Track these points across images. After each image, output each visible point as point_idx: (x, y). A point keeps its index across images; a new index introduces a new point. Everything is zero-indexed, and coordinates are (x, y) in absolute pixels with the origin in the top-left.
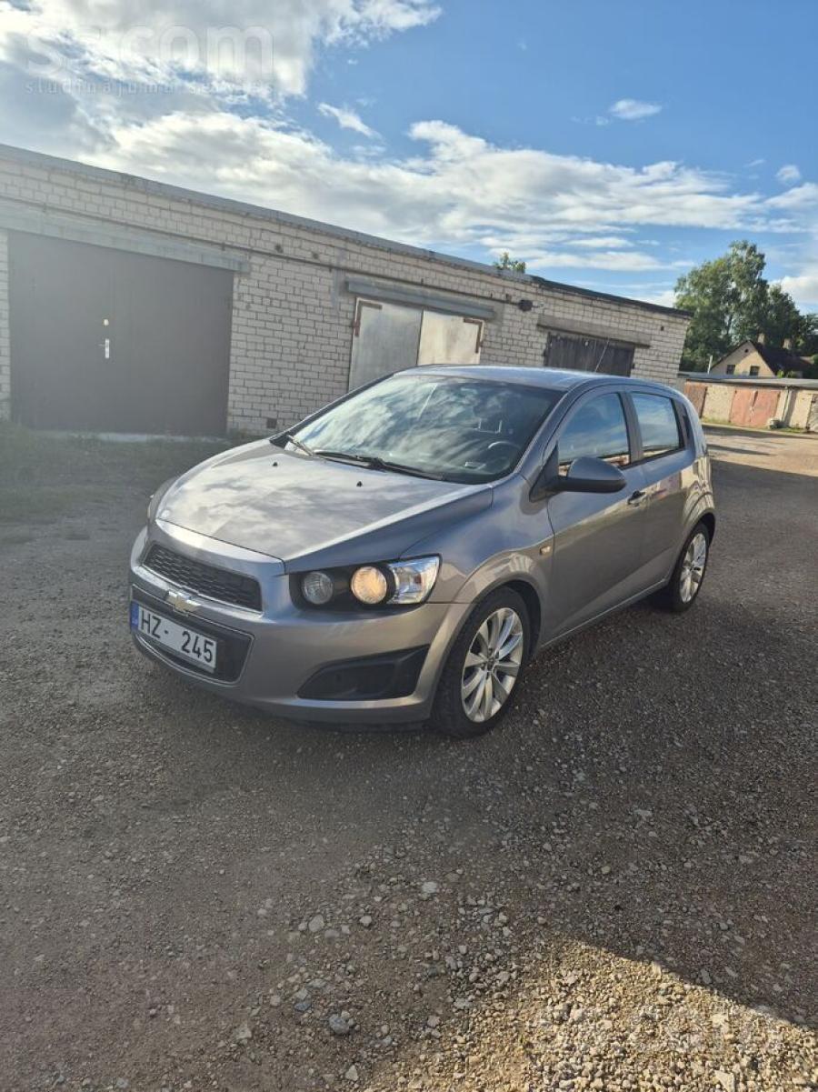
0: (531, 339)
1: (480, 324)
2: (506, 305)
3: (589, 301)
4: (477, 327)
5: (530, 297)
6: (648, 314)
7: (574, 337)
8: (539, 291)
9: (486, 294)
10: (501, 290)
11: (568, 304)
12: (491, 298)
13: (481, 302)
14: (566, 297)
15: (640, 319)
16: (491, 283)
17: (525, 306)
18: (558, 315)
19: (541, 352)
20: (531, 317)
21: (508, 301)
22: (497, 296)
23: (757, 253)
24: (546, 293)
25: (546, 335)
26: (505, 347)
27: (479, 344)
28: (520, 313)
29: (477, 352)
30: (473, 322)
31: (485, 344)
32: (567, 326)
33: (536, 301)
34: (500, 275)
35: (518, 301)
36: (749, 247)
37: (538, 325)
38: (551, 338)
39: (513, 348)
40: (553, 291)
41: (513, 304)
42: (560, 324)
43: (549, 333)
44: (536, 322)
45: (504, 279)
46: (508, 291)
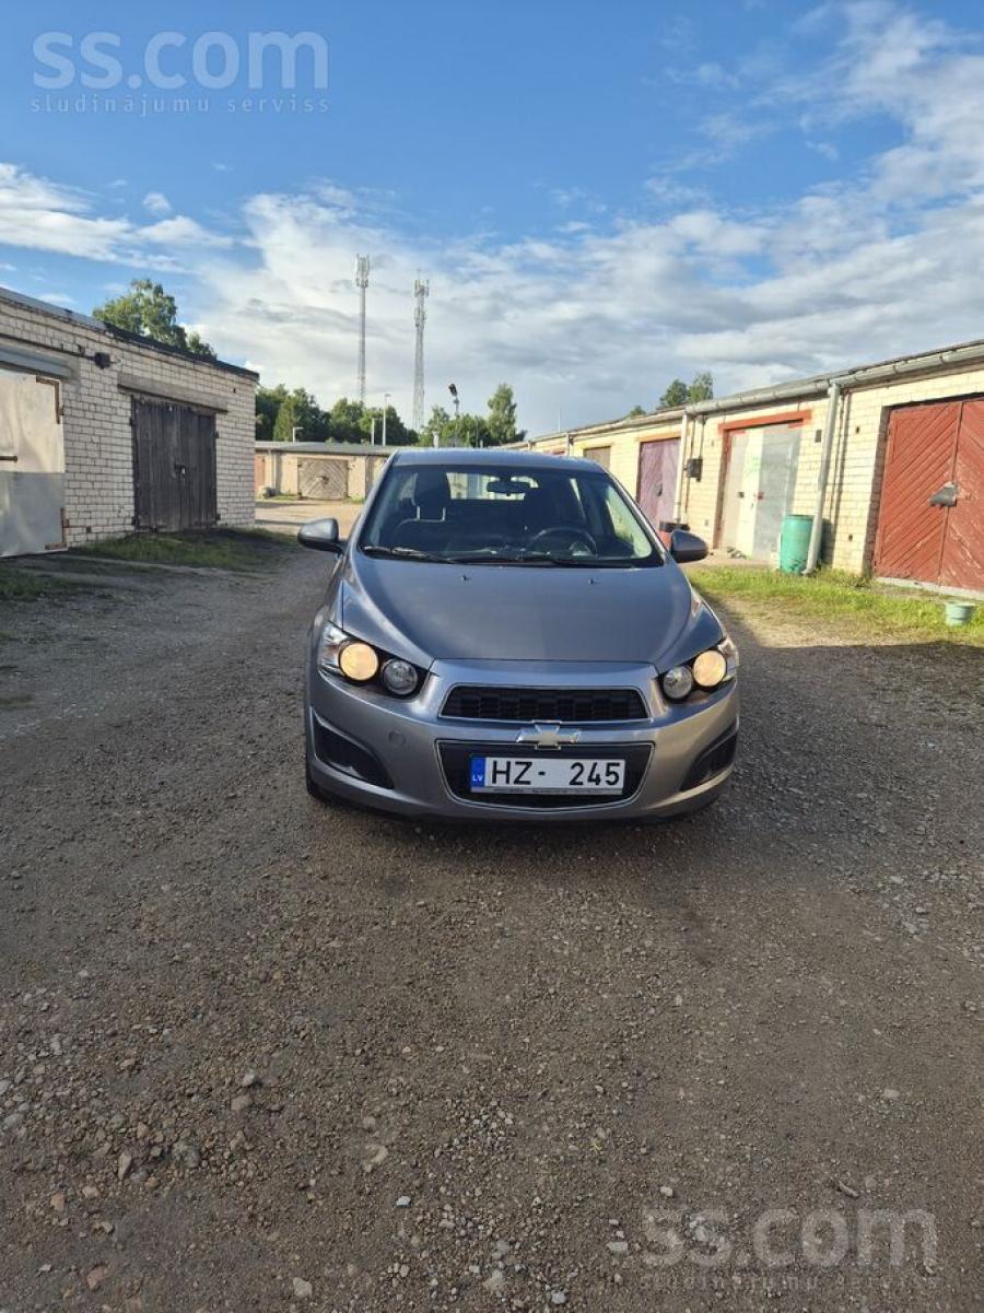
0: (114, 403)
1: (57, 385)
2: (81, 360)
3: (164, 357)
4: (53, 388)
5: (105, 350)
6: (220, 373)
7: (158, 401)
8: (114, 342)
9: (56, 344)
10: (71, 338)
11: (145, 359)
12: (61, 350)
13: (51, 354)
14: (142, 351)
15: (214, 379)
16: (59, 330)
17: (101, 361)
18: (137, 373)
19: (127, 421)
20: (109, 376)
21: (81, 354)
22: (68, 347)
23: (164, 295)
24: (121, 345)
25: (129, 399)
26: (89, 415)
27: (60, 412)
28: (97, 369)
29: (58, 422)
30: (48, 382)
31: (67, 411)
32: (148, 387)
33: (114, 354)
34: (70, 320)
35: (93, 354)
37: (119, 386)
38: (134, 402)
39: (97, 416)
40: (128, 343)
41: (89, 358)
42: (141, 384)
43: (132, 396)
44: (116, 382)
45: (74, 326)
46: (82, 342)
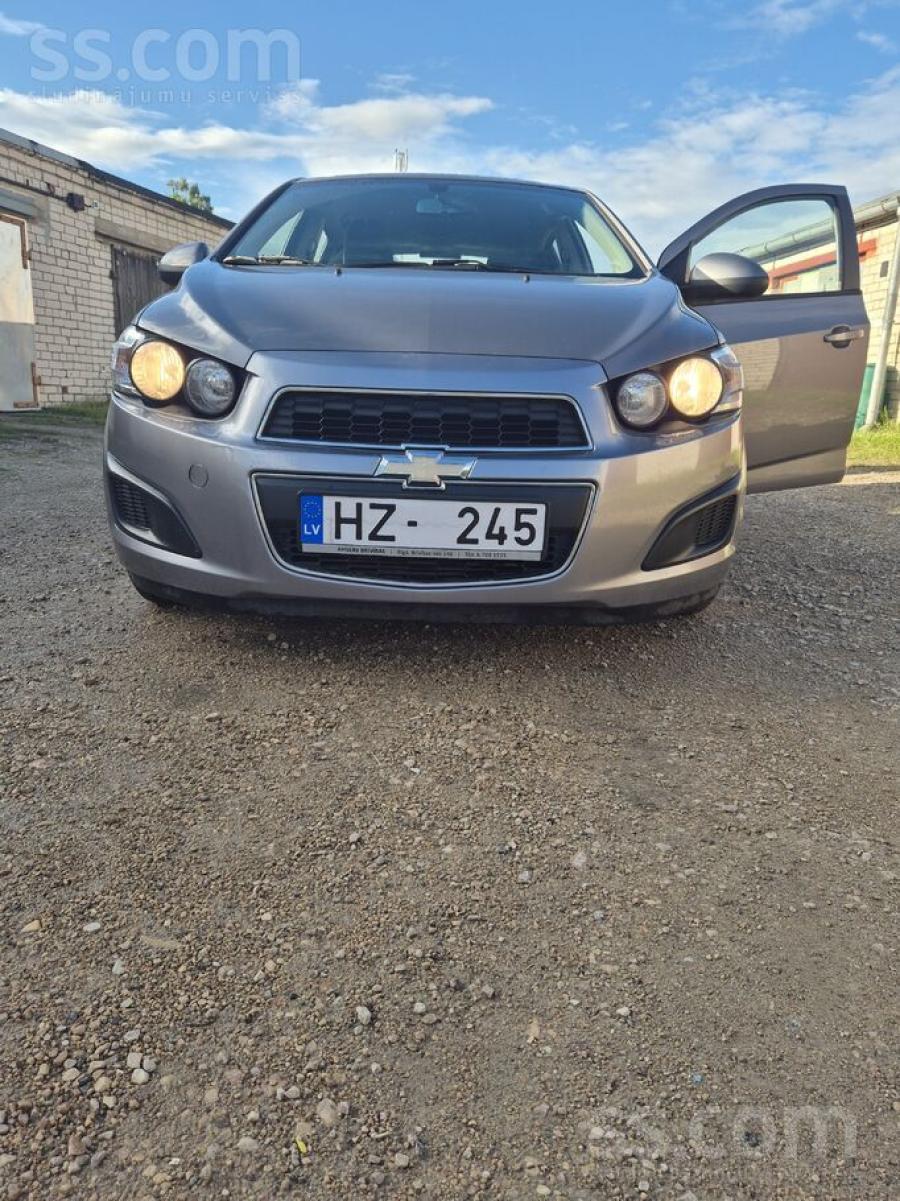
0: (91, 252)
1: (22, 225)
2: (51, 199)
3: (149, 205)
4: (18, 228)
5: (78, 191)
6: (215, 229)
7: (142, 253)
8: (89, 183)
9: (21, 179)
10: (38, 175)
11: (126, 206)
12: (26, 187)
13: (14, 190)
14: (123, 196)
15: (208, 234)
16: (24, 163)
17: (74, 202)
18: (117, 220)
19: (107, 272)
20: (85, 221)
21: (50, 193)
22: (35, 184)
23: (201, 196)
24: (97, 186)
25: (108, 249)
26: (61, 262)
27: (26, 256)
28: (69, 211)
29: (25, 267)
30: (12, 221)
31: (35, 256)
32: (131, 237)
33: (89, 198)
34: (35, 153)
35: (64, 194)
36: (190, 187)
37: (97, 233)
38: (115, 254)
39: (72, 264)
40: (106, 185)
41: (57, 197)
42: (122, 234)
43: (112, 246)
44: (93, 229)
45: (41, 160)
46: (53, 180)
